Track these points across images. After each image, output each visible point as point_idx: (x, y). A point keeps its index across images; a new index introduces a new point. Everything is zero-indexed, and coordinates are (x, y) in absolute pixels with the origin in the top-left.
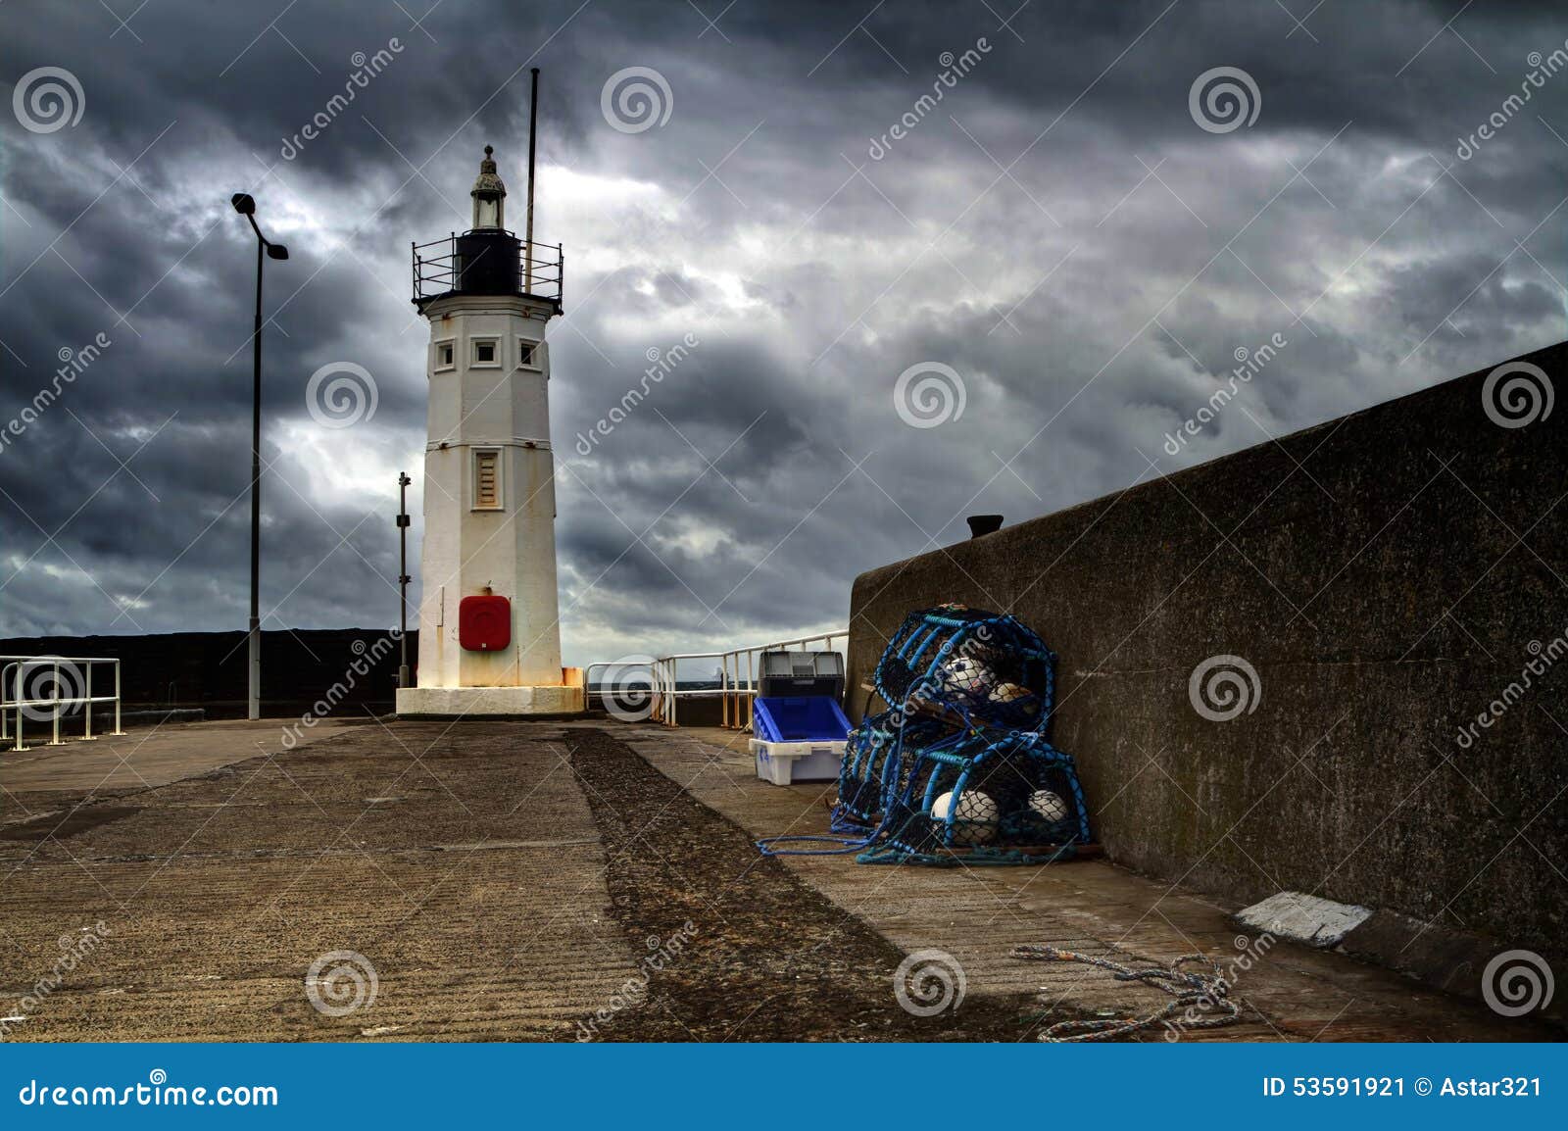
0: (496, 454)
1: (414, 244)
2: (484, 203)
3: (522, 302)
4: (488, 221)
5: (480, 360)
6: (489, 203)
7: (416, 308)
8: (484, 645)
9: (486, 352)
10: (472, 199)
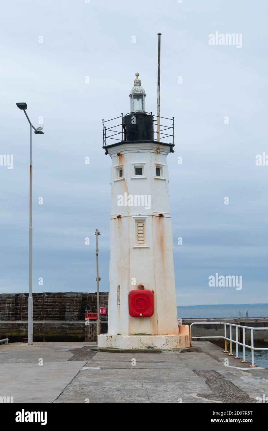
0: (145, 220)
1: (103, 120)
2: (136, 100)
3: (156, 146)
4: (138, 108)
5: (136, 175)
6: (138, 100)
7: (104, 151)
8: (141, 315)
9: (139, 171)
10: (130, 98)
